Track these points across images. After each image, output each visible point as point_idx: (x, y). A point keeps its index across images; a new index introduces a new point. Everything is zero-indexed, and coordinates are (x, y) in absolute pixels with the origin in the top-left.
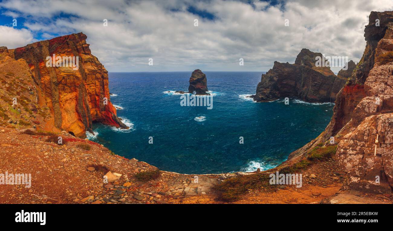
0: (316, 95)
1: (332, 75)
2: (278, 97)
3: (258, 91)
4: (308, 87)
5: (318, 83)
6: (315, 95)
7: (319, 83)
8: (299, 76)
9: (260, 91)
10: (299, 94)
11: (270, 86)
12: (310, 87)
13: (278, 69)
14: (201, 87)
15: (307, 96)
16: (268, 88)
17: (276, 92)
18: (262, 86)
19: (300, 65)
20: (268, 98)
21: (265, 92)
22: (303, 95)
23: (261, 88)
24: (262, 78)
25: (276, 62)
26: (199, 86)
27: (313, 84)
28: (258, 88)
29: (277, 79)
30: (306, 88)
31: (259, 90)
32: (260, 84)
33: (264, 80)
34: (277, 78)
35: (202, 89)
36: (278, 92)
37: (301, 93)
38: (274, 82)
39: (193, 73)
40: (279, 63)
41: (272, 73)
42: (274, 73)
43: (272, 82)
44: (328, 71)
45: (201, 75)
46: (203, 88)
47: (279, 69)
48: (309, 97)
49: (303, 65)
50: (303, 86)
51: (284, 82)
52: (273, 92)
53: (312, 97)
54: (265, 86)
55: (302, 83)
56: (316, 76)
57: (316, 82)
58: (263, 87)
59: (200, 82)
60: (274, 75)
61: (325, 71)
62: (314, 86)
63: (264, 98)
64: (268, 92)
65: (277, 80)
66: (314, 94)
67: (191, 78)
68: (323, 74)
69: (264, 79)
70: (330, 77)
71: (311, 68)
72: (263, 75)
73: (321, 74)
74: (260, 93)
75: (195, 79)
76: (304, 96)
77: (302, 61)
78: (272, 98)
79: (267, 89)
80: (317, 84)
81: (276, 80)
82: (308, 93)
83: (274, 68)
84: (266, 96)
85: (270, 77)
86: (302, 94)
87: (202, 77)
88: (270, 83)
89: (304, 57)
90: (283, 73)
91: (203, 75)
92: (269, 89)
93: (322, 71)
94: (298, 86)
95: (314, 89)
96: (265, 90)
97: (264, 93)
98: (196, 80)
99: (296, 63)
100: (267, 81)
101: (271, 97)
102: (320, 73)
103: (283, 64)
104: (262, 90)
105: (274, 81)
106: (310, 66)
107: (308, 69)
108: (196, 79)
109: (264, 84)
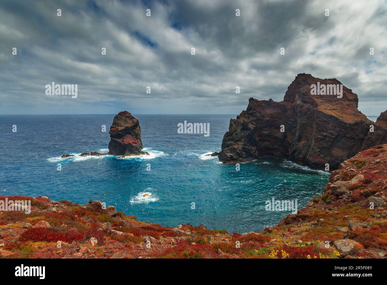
0: (325, 156)
1: (361, 121)
2: (254, 155)
3: (224, 146)
4: (308, 141)
5: (328, 135)
6: (322, 156)
7: (332, 134)
8: (291, 121)
9: (228, 146)
10: (290, 153)
11: (243, 137)
12: (313, 141)
13: (255, 111)
14: (133, 143)
15: (306, 156)
16: (240, 140)
17: (253, 148)
18: (231, 137)
19: (293, 102)
20: (240, 157)
21: (236, 147)
22: (299, 155)
23: (229, 140)
24: (231, 125)
25: (251, 100)
26: (128, 140)
27: (319, 137)
28: (224, 141)
29: (254, 126)
30: (304, 143)
31: (226, 144)
32: (227, 135)
33: (234, 128)
34: (253, 124)
35: (135, 145)
36: (255, 148)
37: (295, 151)
38: (249, 132)
39: (116, 117)
40: (257, 101)
41: (245, 117)
42: (249, 118)
43: (246, 132)
44: (353, 112)
45: (131, 122)
46: (136, 143)
47: (257, 111)
48: (310, 159)
49: (299, 102)
50: (299, 140)
51: (264, 132)
52: (247, 147)
53: (317, 160)
54: (235, 137)
55: (297, 134)
56: (325, 121)
57: (325, 134)
58: (232, 140)
59: (130, 134)
60: (249, 120)
61: (346, 114)
62: (322, 139)
63: (234, 157)
64: (241, 147)
65: (254, 128)
66: (319, 155)
67: (113, 127)
68: (341, 119)
69: (234, 126)
70: (356, 124)
71: (314, 109)
72: (231, 120)
73: (337, 119)
74: (227, 148)
75: (120, 128)
76: (301, 156)
77: (297, 96)
78: (246, 158)
79: (238, 143)
80: (326, 136)
81: (252, 128)
82: (308, 151)
83: (249, 109)
84: (237, 153)
85: (243, 124)
86: (296, 154)
87: (133, 124)
88: (243, 134)
89: (301, 89)
90: (263, 116)
91: (135, 121)
92: (242, 143)
93: (338, 114)
94: (289, 139)
95: (321, 146)
96: (235, 143)
97: (235, 149)
98: (122, 131)
99: (285, 100)
100: (239, 130)
101: (244, 156)
102: (335, 117)
103: (264, 102)
104: (231, 145)
105: (248, 129)
106: (312, 105)
107: (309, 109)
108: (123, 128)
109: (234, 134)
